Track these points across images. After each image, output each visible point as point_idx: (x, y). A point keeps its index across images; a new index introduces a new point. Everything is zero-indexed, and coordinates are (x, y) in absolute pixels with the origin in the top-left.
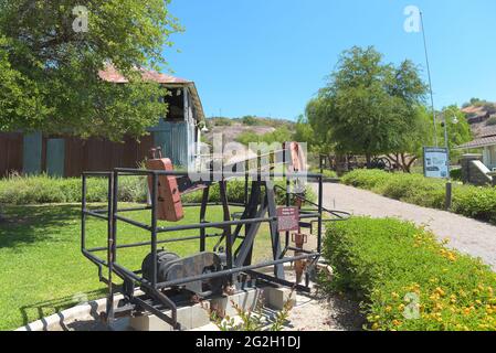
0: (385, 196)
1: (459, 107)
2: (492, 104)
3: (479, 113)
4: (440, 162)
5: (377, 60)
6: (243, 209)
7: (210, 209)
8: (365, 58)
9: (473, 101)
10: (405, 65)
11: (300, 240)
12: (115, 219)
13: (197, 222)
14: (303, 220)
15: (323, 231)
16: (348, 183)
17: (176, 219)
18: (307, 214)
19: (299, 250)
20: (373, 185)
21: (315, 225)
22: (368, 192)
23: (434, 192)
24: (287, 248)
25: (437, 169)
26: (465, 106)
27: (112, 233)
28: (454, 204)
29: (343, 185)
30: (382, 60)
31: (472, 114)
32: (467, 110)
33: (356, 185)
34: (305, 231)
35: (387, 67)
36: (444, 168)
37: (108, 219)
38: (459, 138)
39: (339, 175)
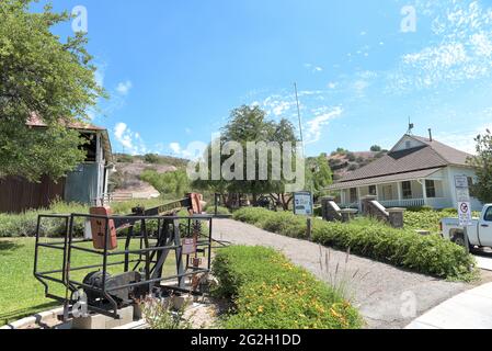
0: (265, 229)
1: (328, 155)
2: (352, 153)
3: (343, 160)
4: (306, 203)
5: (261, 117)
6: (156, 241)
7: (132, 241)
8: (252, 116)
9: (339, 150)
10: (283, 122)
11: (196, 262)
12: (70, 247)
13: (123, 249)
14: (199, 247)
15: (213, 255)
16: (237, 219)
17: (112, 248)
18: (201, 243)
19: (196, 268)
20: (256, 220)
21: (207, 251)
22: (252, 226)
23: (298, 226)
24: (187, 267)
25: (302, 207)
26: (333, 154)
27: (67, 259)
28: (312, 235)
29: (233, 221)
30: (265, 117)
31: (338, 161)
32: (334, 157)
33: (243, 220)
34: (200, 255)
35: (270, 123)
36: (307, 207)
37: (64, 249)
38: (325, 182)
39: (231, 212)
